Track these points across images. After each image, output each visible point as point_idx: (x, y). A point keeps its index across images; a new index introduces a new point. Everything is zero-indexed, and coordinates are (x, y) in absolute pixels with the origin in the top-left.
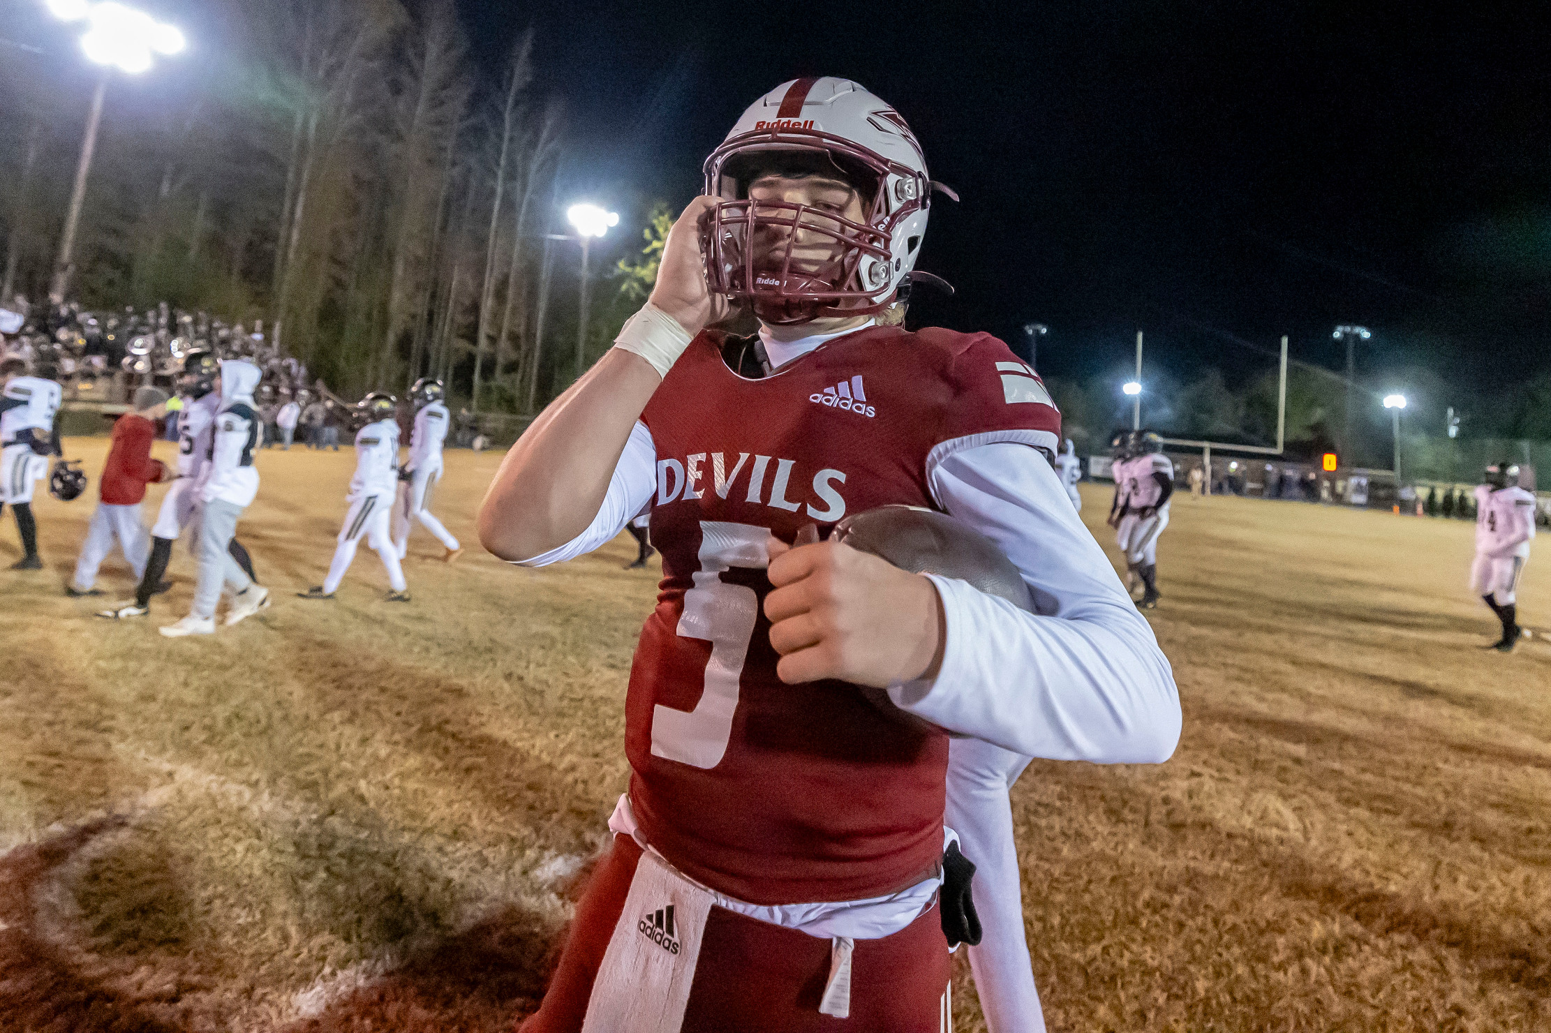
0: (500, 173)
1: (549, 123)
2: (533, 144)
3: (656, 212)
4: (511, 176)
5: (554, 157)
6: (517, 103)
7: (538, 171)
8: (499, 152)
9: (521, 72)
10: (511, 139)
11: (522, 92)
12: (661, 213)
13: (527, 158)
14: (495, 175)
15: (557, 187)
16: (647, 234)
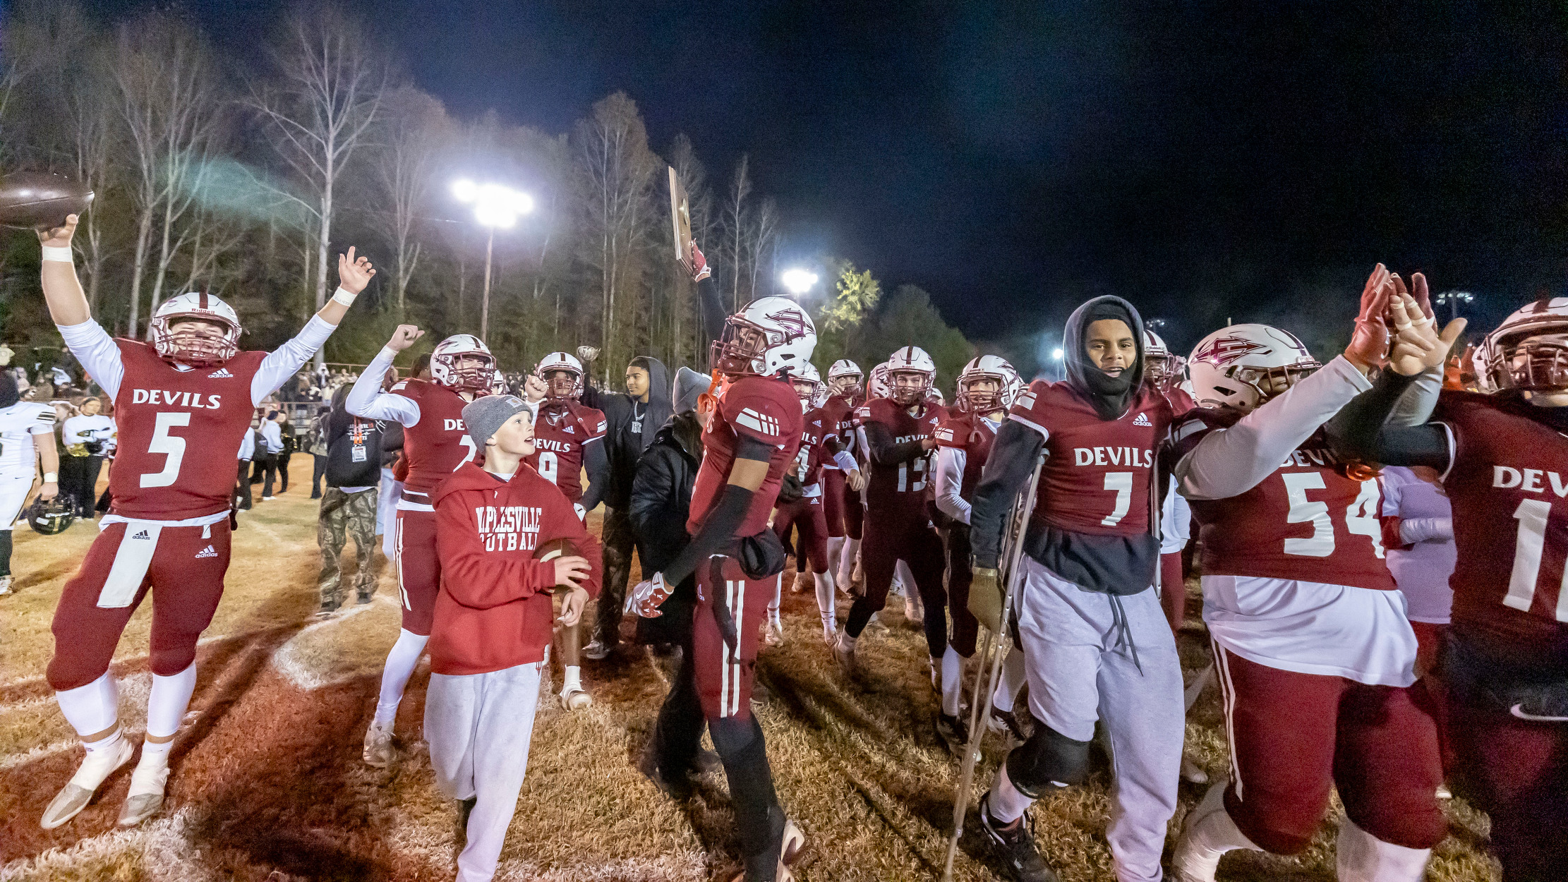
0: (736, 258)
1: (764, 219)
2: (756, 234)
3: (843, 270)
4: (743, 257)
5: (770, 241)
6: (742, 208)
7: (761, 253)
8: (733, 242)
9: (742, 186)
10: (741, 234)
11: (744, 200)
12: (848, 270)
13: (753, 245)
14: (732, 259)
15: (775, 262)
16: (839, 286)
